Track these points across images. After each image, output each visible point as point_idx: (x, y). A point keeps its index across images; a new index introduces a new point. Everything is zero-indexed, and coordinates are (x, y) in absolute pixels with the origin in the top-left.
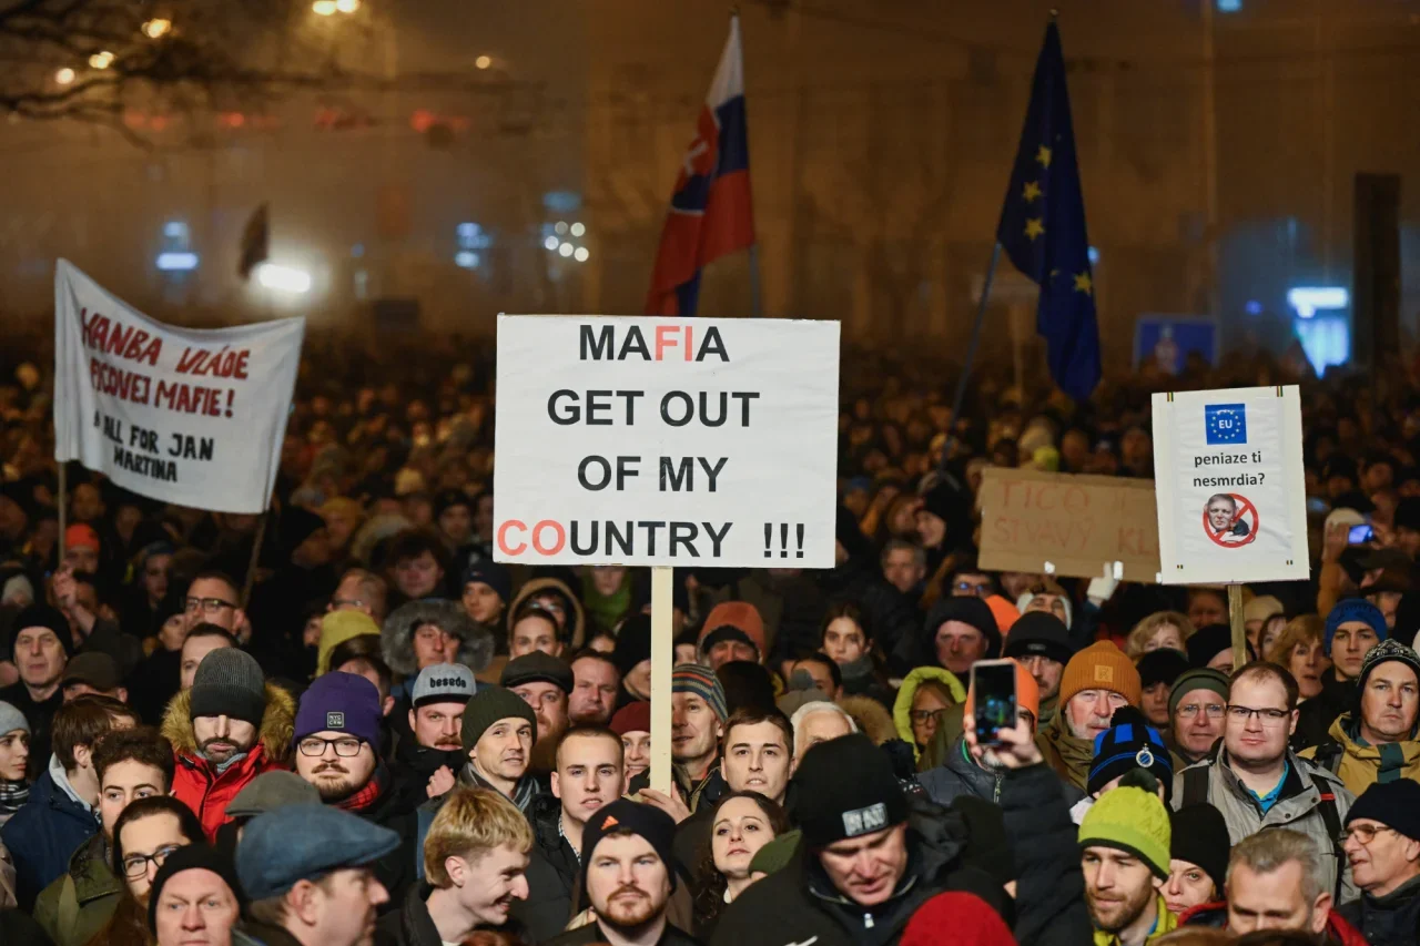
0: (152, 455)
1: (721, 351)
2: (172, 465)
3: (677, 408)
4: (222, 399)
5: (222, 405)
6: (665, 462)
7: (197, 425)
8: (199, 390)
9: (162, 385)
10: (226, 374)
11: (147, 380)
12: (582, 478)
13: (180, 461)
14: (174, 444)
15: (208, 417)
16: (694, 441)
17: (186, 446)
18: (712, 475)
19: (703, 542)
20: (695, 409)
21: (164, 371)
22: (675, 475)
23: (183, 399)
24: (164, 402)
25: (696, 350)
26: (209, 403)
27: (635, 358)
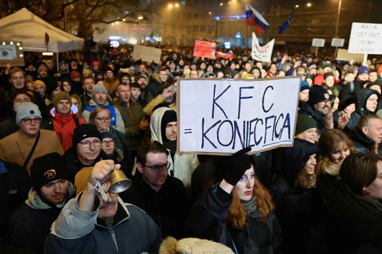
1: (376, 28)
3: (371, 35)
6: (368, 41)
12: (359, 43)
16: (372, 39)
18: (373, 42)
19: (371, 51)
20: (372, 35)
22: (369, 43)
25: (374, 27)
27: (367, 28)
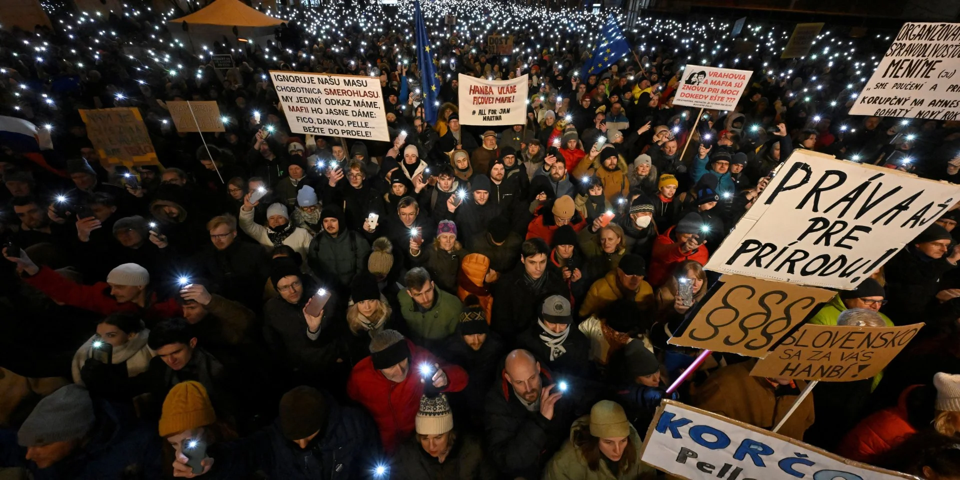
0: (495, 115)
2: (500, 116)
4: (512, 98)
5: (512, 100)
7: (506, 106)
8: (506, 98)
9: (497, 98)
10: (511, 93)
11: (493, 98)
13: (502, 115)
14: (501, 111)
15: (508, 103)
17: (503, 111)
21: (496, 94)
23: (502, 100)
24: (497, 102)
26: (509, 100)
